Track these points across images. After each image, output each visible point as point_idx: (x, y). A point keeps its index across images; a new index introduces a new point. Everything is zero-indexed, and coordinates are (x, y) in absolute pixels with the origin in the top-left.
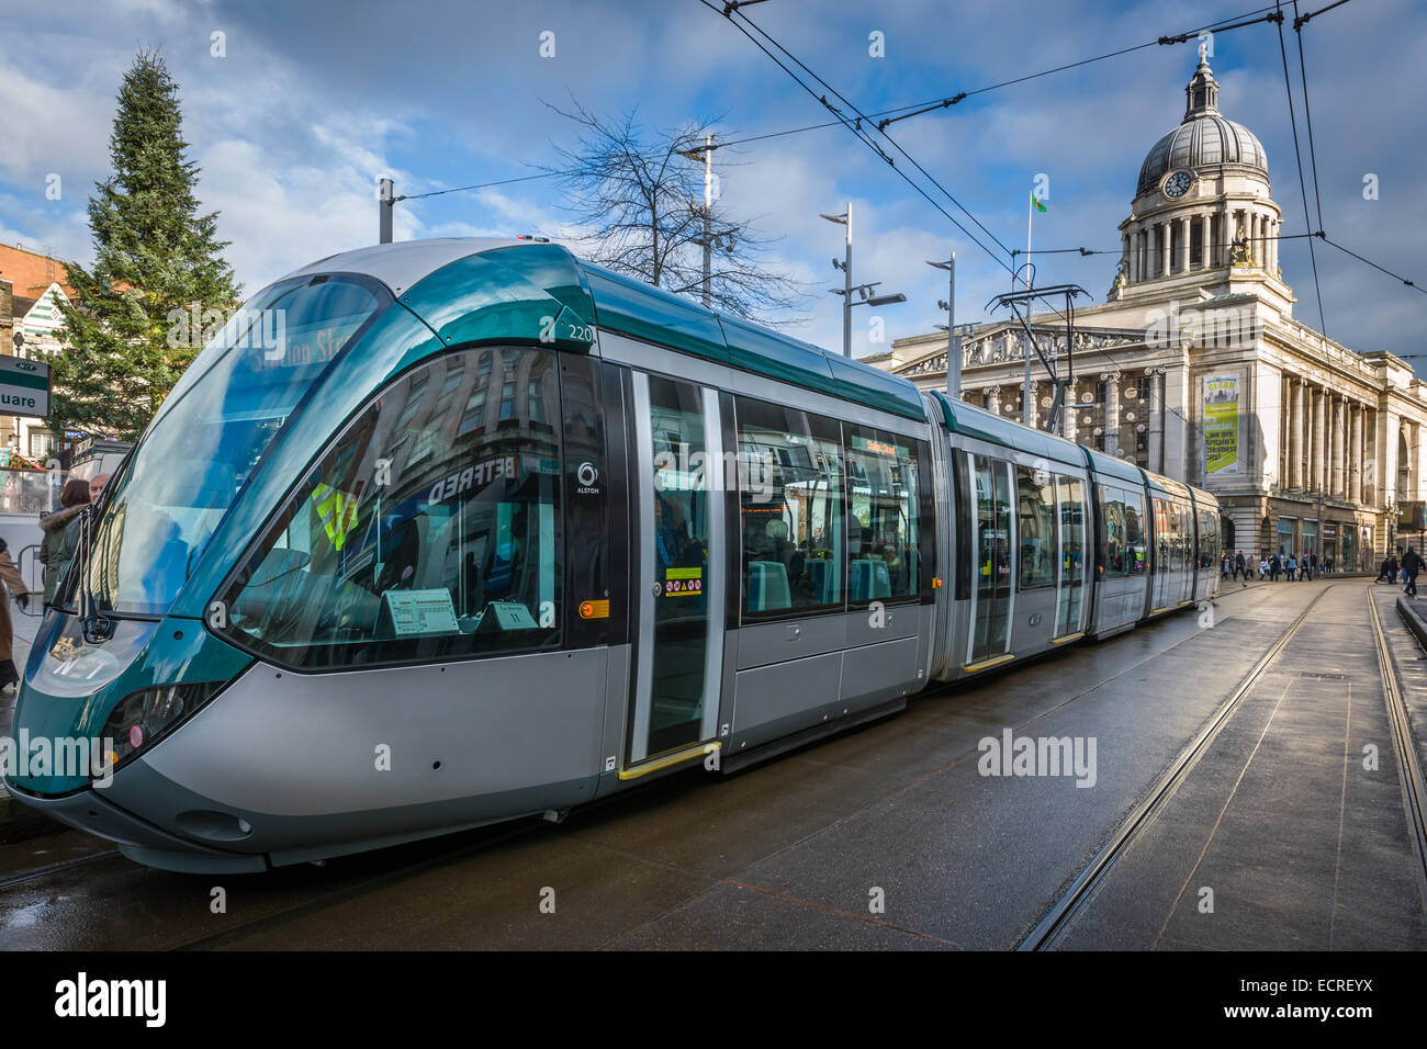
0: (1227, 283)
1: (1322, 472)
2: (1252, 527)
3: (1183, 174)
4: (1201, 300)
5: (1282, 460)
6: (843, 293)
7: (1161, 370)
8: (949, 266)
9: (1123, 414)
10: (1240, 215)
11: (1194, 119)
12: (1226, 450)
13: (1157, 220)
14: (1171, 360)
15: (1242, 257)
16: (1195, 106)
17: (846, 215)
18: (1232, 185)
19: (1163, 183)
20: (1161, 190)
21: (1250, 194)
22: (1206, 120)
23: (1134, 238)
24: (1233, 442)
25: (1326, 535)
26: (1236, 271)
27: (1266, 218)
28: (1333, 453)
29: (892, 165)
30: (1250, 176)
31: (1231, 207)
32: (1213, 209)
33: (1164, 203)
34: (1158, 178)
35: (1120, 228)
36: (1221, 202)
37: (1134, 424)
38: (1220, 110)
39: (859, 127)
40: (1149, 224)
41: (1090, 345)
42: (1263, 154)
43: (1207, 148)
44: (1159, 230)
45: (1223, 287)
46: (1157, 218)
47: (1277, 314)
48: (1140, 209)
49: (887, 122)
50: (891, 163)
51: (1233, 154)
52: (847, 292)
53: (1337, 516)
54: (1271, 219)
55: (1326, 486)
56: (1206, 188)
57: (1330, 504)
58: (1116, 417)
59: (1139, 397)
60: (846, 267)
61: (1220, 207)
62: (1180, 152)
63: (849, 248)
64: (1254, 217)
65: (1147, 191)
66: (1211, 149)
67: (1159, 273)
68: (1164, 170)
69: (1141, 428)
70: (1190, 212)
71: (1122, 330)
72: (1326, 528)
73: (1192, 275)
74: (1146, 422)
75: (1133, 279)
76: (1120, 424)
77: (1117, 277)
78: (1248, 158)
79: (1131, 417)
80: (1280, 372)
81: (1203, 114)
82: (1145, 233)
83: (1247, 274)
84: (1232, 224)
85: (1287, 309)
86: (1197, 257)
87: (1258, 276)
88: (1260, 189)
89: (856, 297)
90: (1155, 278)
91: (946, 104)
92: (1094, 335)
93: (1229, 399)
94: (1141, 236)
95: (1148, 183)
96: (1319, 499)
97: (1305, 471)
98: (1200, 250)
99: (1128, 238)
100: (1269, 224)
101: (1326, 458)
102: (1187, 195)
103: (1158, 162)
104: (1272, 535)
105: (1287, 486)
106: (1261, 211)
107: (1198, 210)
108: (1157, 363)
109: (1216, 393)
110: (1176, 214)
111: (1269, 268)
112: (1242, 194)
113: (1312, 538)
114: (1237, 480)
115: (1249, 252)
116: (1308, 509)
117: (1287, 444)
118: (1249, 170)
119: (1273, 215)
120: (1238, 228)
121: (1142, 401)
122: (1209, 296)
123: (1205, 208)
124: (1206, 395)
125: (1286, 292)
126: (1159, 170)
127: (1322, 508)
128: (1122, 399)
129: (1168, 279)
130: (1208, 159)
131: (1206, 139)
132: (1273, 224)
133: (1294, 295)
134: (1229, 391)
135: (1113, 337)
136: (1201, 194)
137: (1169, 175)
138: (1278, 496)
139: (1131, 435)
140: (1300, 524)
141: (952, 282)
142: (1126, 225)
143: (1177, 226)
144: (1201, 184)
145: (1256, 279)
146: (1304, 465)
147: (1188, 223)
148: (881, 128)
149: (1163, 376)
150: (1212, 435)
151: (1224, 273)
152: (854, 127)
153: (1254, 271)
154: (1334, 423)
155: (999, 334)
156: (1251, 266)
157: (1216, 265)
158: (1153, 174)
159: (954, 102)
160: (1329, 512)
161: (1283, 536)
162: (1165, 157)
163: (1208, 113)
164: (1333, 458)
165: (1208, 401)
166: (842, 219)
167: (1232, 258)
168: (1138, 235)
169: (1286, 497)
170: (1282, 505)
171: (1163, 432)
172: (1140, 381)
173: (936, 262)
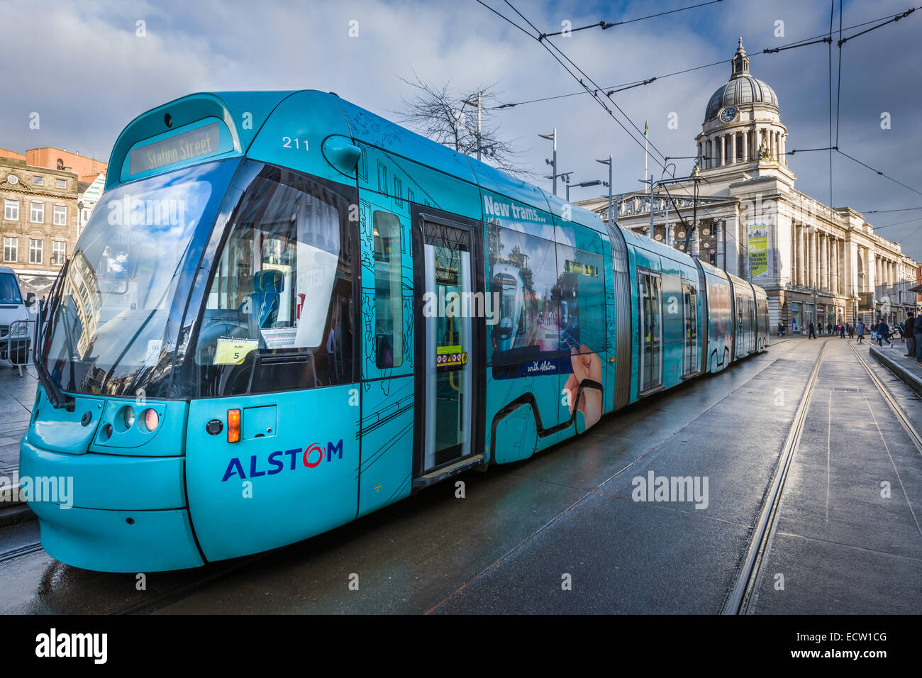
0: (758, 170)
1: (815, 276)
2: (777, 308)
3: (731, 109)
4: (745, 180)
5: (793, 269)
6: (552, 178)
7: (723, 219)
8: (609, 162)
9: (702, 244)
10: (764, 131)
11: (736, 78)
12: (761, 264)
13: (717, 134)
14: (729, 213)
15: (765, 155)
16: (736, 71)
17: (553, 135)
18: (758, 115)
19: (720, 114)
20: (719, 118)
21: (769, 120)
22: (743, 79)
23: (704, 144)
24: (765, 259)
25: (818, 312)
26: (762, 163)
27: (778, 133)
28: (821, 265)
29: (611, 114)
30: (769, 110)
31: (759, 127)
32: (748, 128)
33: (721, 125)
34: (717, 111)
35: (696, 139)
36: (753, 124)
37: (707, 249)
38: (750, 73)
39: (596, 95)
40: (712, 137)
41: (683, 205)
42: (776, 98)
43: (744, 94)
44: (718, 140)
45: (755, 172)
47: (787, 187)
48: (707, 129)
49: (612, 92)
50: (610, 113)
51: (759, 97)
52: (554, 178)
53: (824, 301)
54: (781, 134)
55: (817, 284)
56: (744, 117)
57: (820, 294)
58: (697, 245)
59: (711, 234)
60: (553, 163)
61: (752, 127)
62: (729, 96)
63: (555, 153)
64: (771, 132)
65: (710, 118)
66: (746, 95)
67: (719, 165)
68: (720, 106)
69: (712, 251)
70: (735, 130)
71: (700, 196)
72: (818, 308)
73: (737, 165)
74: (715, 248)
75: (704, 167)
76: (700, 250)
77: (695, 167)
78: (767, 99)
79: (707, 245)
80: (791, 220)
81: (741, 75)
82: (710, 142)
83: (768, 164)
84: (759, 136)
85: (792, 183)
86: (740, 155)
87: (775, 165)
88: (776, 118)
89: (559, 179)
90: (717, 167)
91: (645, 83)
92: (685, 199)
93: (762, 235)
94: (708, 144)
95: (711, 114)
96: (815, 291)
97: (806, 276)
98: (742, 151)
99: (700, 145)
100: (780, 136)
101: (817, 268)
102: (734, 120)
103: (717, 102)
104: (789, 312)
105: (796, 284)
106: (775, 129)
107: (740, 129)
108: (721, 215)
109: (755, 232)
110: (727, 131)
111: (780, 161)
112: (765, 120)
113: (811, 313)
114: (768, 281)
115: (769, 152)
116: (808, 297)
117: (795, 260)
118: (767, 106)
119: (782, 131)
120: (763, 139)
121: (713, 237)
122: (749, 177)
123: (743, 127)
124: (749, 233)
125: (791, 174)
126: (717, 107)
127: (817, 296)
128: (701, 235)
129: (723, 168)
130: (745, 100)
131: (743, 89)
132: (782, 136)
133: (795, 176)
134: (762, 231)
135: (695, 200)
136: (741, 120)
137: (722, 110)
138: (791, 290)
139: (707, 256)
140: (804, 306)
141: (610, 171)
142: (699, 138)
143: (728, 137)
144: (741, 114)
145: (774, 167)
146: (805, 272)
147: (734, 137)
148: (608, 95)
149: (724, 222)
150: (754, 255)
151: (755, 164)
152: (594, 95)
153: (772, 163)
154: (821, 248)
155: (631, 199)
156: (770, 160)
157: (751, 159)
158: (714, 108)
159: (650, 82)
160: (820, 299)
161: (795, 313)
162: (720, 99)
163: (744, 75)
164: (821, 268)
165: (750, 236)
166: (551, 137)
167: (760, 155)
168: (706, 143)
169: (795, 290)
170: (794, 295)
171: (725, 254)
172: (712, 225)
173: (600, 160)
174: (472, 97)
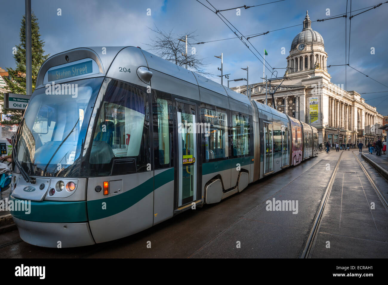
0: (314, 73)
1: (339, 122)
2: (322, 137)
3: (303, 44)
4: (308, 78)
5: (329, 119)
7: (299, 96)
8: (247, 69)
9: (289, 108)
10: (317, 55)
11: (305, 30)
12: (315, 117)
14: (301, 93)
15: (318, 66)
16: (305, 27)
17: (221, 56)
18: (315, 48)
20: (297, 49)
21: (320, 50)
22: (308, 30)
23: (290, 61)
24: (317, 115)
25: (340, 138)
26: (316, 70)
27: (323, 56)
28: (341, 117)
29: (248, 48)
30: (320, 45)
31: (315, 53)
32: (310, 54)
33: (298, 52)
34: (296, 46)
35: (287, 59)
36: (312, 52)
37: (292, 110)
38: (312, 28)
39: (242, 39)
40: (294, 58)
41: (280, 89)
42: (323, 40)
44: (297, 59)
45: (313, 74)
46: (296, 56)
47: (327, 81)
48: (292, 54)
49: (249, 38)
51: (315, 39)
52: (222, 76)
53: (343, 133)
54: (325, 57)
55: (340, 126)
57: (341, 130)
58: (287, 108)
59: (293, 103)
60: (221, 70)
61: (312, 53)
62: (302, 38)
63: (222, 64)
64: (321, 56)
65: (293, 49)
66: (309, 38)
67: (297, 70)
68: (298, 43)
69: (294, 111)
70: (304, 54)
71: (288, 86)
72: (340, 136)
73: (305, 71)
74: (295, 110)
75: (290, 72)
76: (288, 110)
77: (286, 72)
78: (319, 40)
79: (291, 108)
80: (328, 96)
81: (307, 29)
82: (293, 60)
83: (319, 71)
84: (315, 58)
85: (329, 80)
86: (306, 66)
87: (322, 71)
88: (322, 48)
89: (224, 77)
90: (296, 72)
91: (264, 34)
92: (281, 87)
93: (316, 103)
94: (292, 61)
95: (293, 47)
96: (338, 129)
97: (335, 122)
98: (307, 64)
99: (289, 61)
100: (324, 58)
101: (340, 119)
102: (304, 50)
103: (296, 41)
104: (327, 138)
105: (330, 126)
106: (322, 54)
107: (307, 54)
108: (297, 94)
109: (312, 102)
110: (301, 55)
111: (324, 69)
112: (318, 50)
113: (337, 139)
114: (318, 124)
116: (335, 132)
117: (330, 115)
119: (325, 55)
120: (317, 59)
121: (294, 104)
122: (310, 77)
124: (310, 102)
125: (329, 75)
126: (296, 43)
127: (339, 131)
128: (288, 104)
129: (299, 72)
130: (309, 41)
131: (308, 35)
132: (325, 58)
133: (331, 76)
134: (316, 101)
135: (286, 87)
136: (307, 50)
137: (298, 45)
138: (328, 128)
139: (291, 113)
140: (334, 135)
141: (248, 74)
143: (301, 58)
144: (307, 47)
145: (321, 72)
146: (334, 120)
147: (304, 57)
148: (247, 39)
149: (299, 97)
150: (312, 113)
151: (313, 70)
154: (342, 109)
155: (257, 87)
156: (320, 69)
157: (311, 68)
159: (266, 34)
160: (341, 132)
161: (330, 139)
162: (298, 40)
163: (309, 29)
164: (341, 118)
165: (310, 104)
166: (220, 57)
167: (315, 67)
168: (291, 60)
169: (330, 129)
170: (329, 131)
171: (299, 112)
172: (293, 99)
173: (244, 68)
174: (183, 38)
